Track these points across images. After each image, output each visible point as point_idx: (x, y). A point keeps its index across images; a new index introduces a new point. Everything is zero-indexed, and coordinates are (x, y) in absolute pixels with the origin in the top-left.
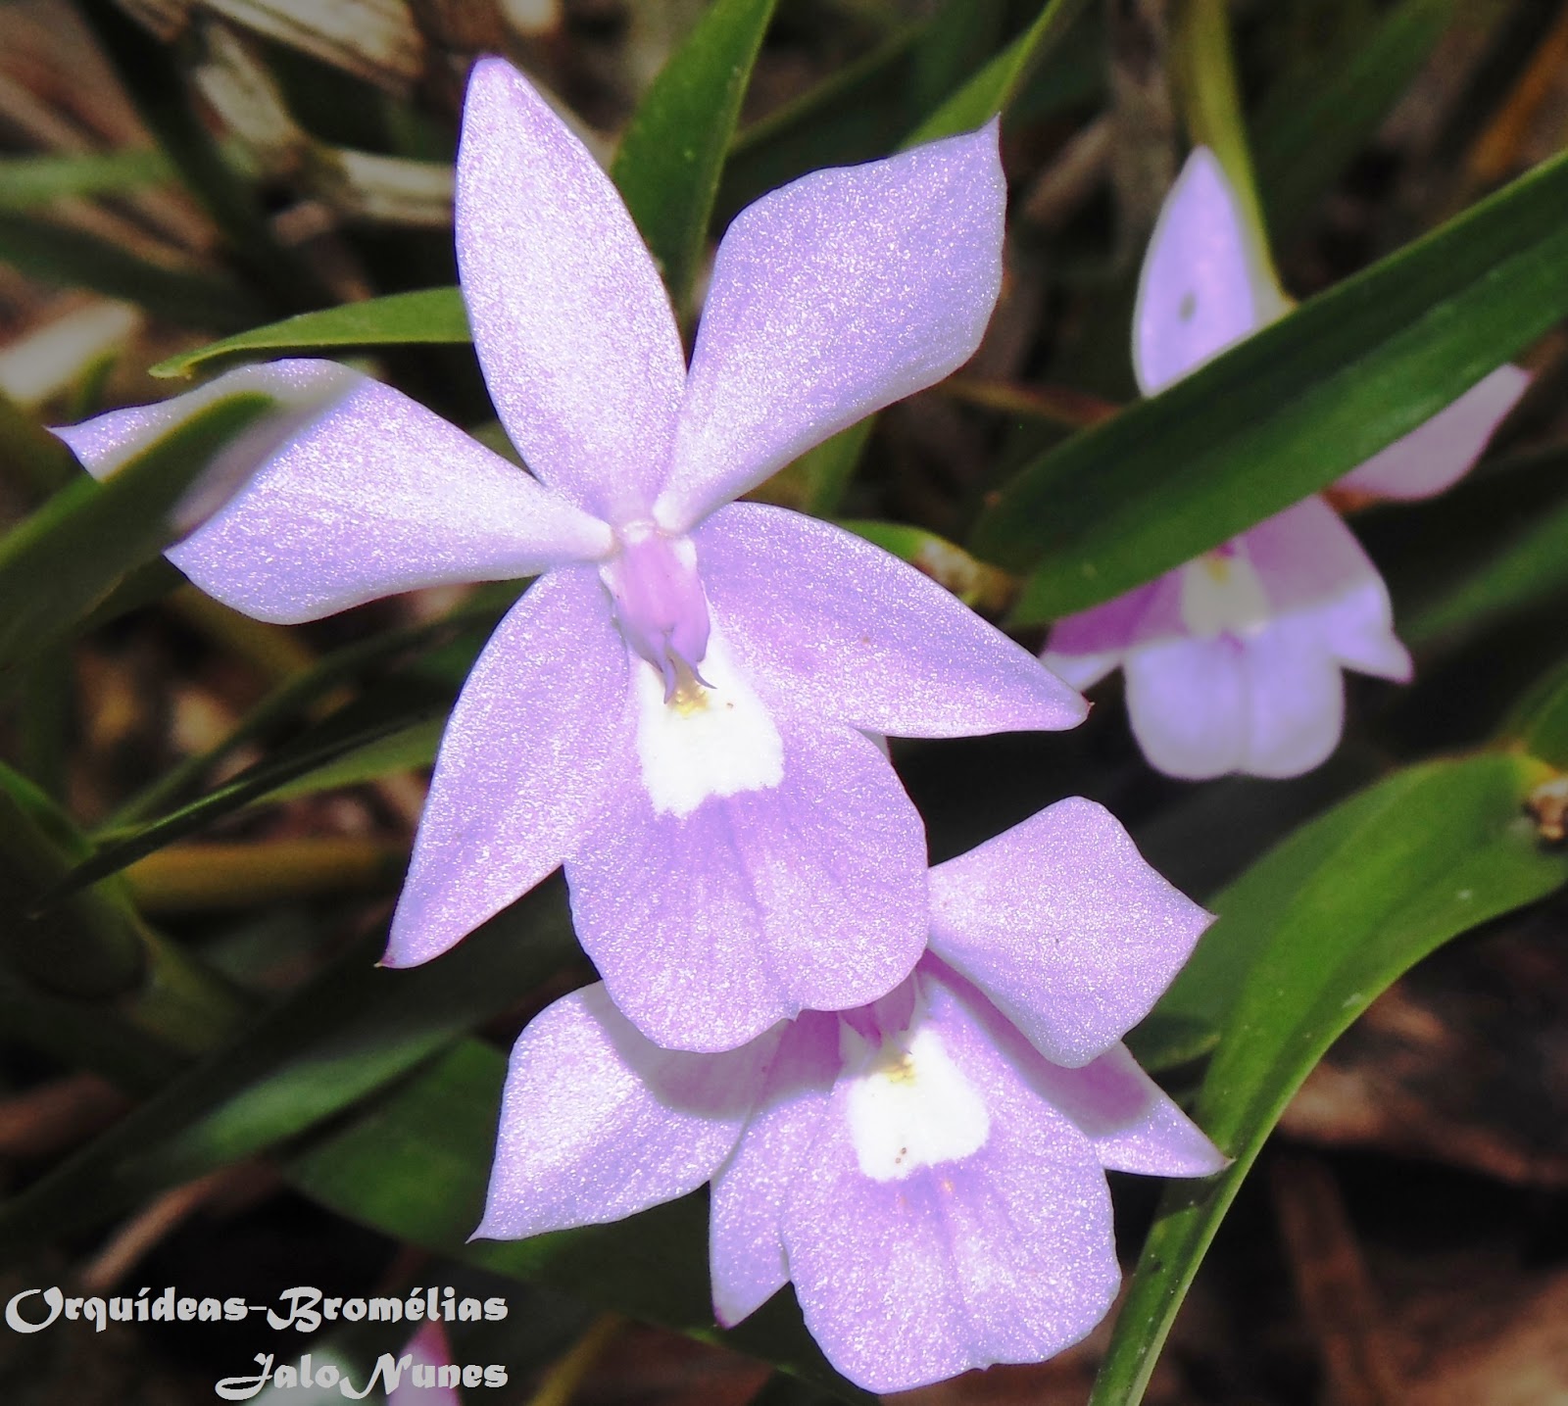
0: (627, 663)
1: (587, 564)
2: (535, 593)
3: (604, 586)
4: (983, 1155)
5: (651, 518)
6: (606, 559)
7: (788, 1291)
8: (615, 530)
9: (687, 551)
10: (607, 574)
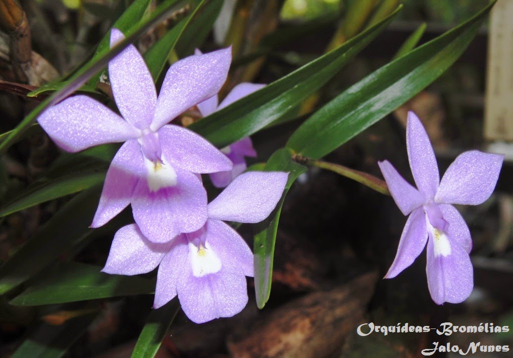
0: (143, 159)
1: (135, 139)
2: (124, 145)
3: (139, 144)
4: (219, 272)
5: (149, 128)
6: (139, 137)
7: (177, 297)
8: (142, 131)
9: (157, 135)
10: (140, 141)
